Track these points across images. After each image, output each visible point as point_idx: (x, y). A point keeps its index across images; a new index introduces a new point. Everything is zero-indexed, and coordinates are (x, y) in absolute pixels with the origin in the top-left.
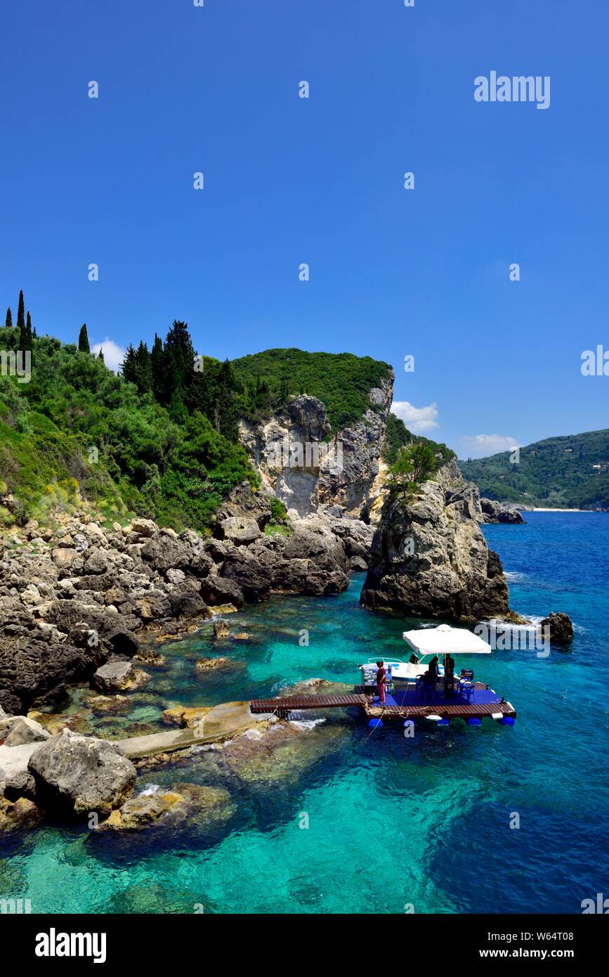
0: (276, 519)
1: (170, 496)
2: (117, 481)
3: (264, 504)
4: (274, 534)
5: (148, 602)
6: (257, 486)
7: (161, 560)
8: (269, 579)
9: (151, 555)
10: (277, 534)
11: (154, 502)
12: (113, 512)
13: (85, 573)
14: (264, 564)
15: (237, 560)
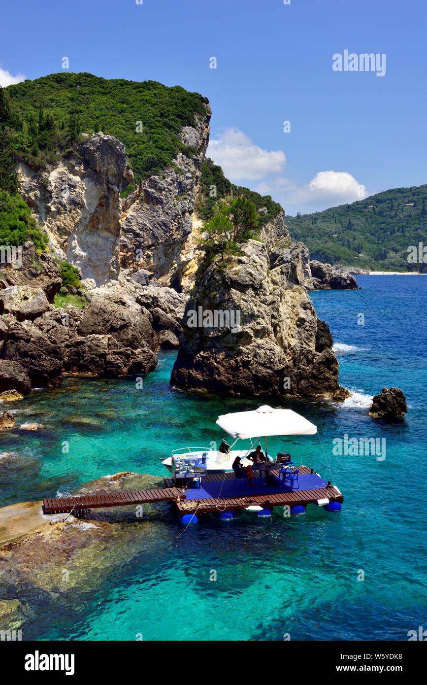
0: (68, 287)
3: (52, 270)
4: (65, 306)
6: (43, 248)
8: (61, 359)
10: (70, 306)
14: (54, 342)
15: (21, 338)
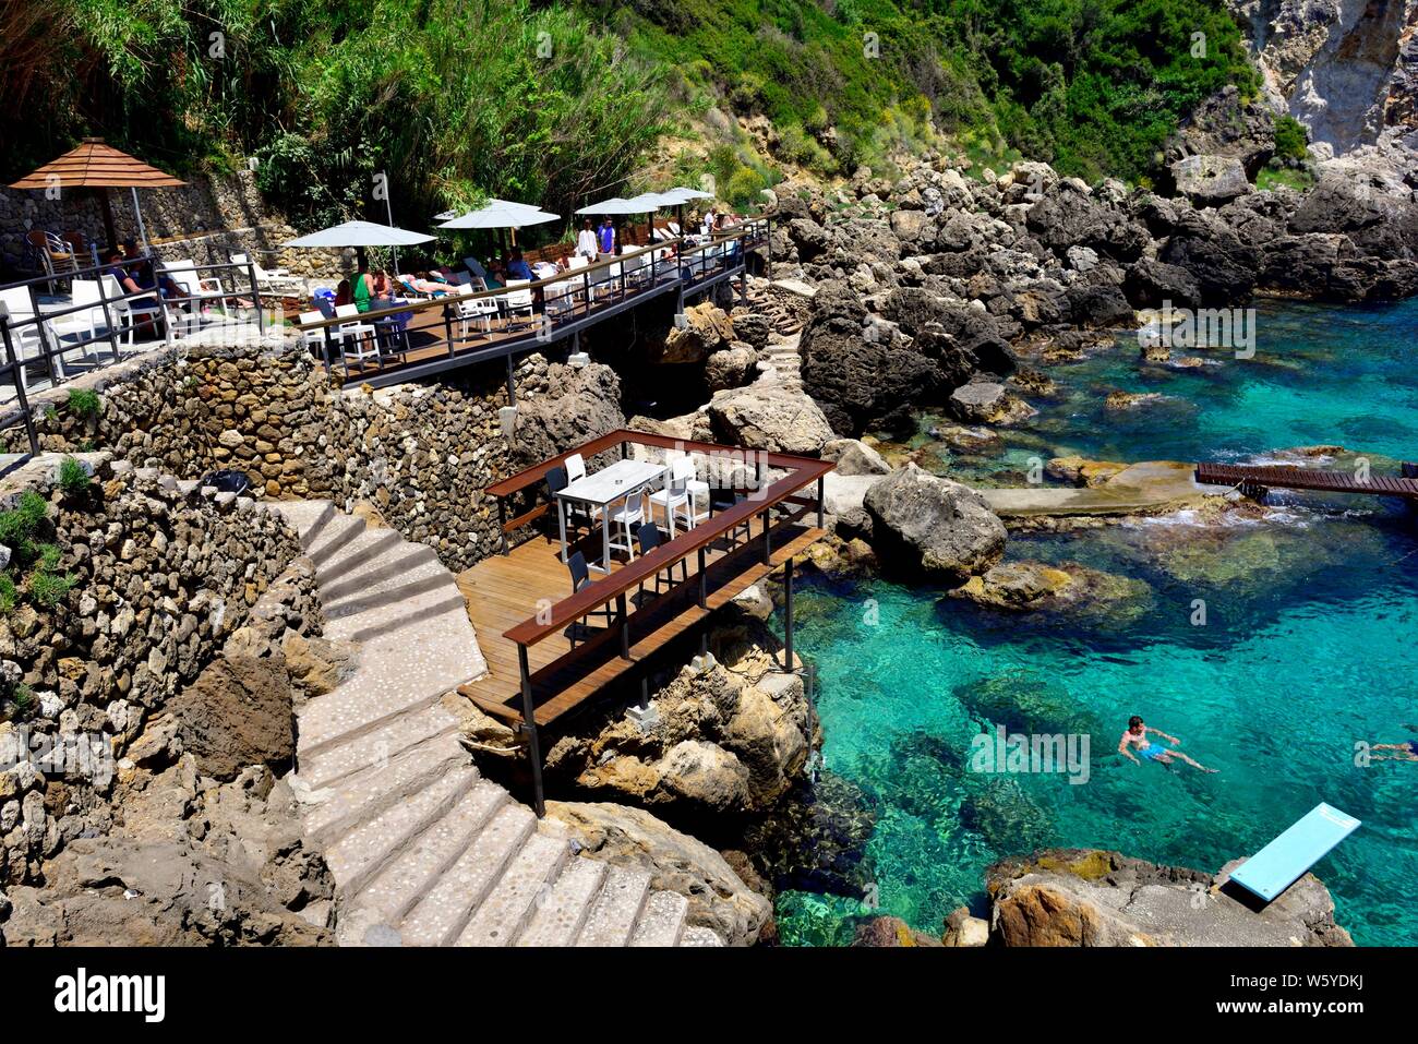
0: (1283, 158)
1: (1079, 119)
2: (991, 97)
3: (1261, 130)
4: (1278, 186)
5: (1035, 297)
6: (1252, 94)
7: (1058, 231)
8: (1255, 268)
9: (1043, 222)
10: (1282, 187)
11: (1053, 132)
12: (983, 151)
13: (938, 249)
14: (1247, 242)
15: (1196, 234)
